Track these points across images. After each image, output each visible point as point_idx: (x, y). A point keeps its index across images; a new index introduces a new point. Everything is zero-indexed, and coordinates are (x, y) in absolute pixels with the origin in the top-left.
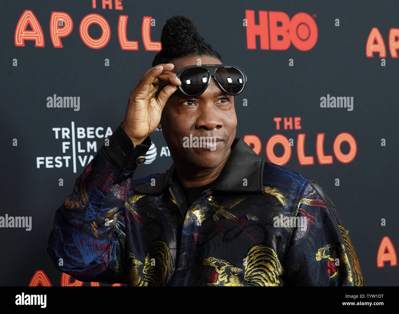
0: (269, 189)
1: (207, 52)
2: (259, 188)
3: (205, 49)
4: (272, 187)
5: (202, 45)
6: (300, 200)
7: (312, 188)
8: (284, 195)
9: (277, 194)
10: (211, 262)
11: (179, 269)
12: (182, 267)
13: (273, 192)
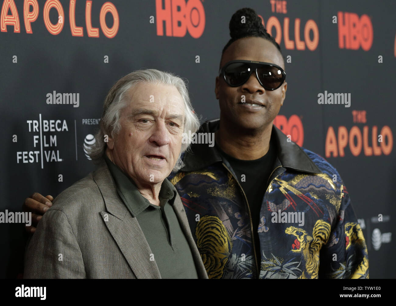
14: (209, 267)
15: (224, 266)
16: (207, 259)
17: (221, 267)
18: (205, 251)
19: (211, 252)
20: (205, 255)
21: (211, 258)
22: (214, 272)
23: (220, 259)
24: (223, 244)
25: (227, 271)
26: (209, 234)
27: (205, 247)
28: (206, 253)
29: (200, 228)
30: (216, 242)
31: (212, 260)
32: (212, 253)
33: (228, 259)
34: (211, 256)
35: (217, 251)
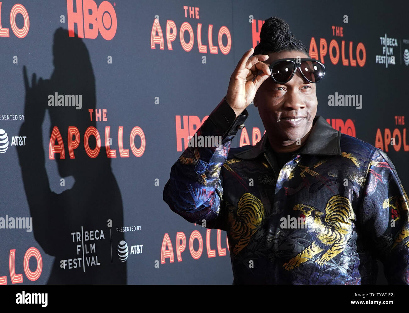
0: (345, 154)
1: (295, 48)
2: (338, 152)
3: (295, 45)
4: (348, 153)
5: (292, 42)
6: (369, 162)
7: (378, 154)
8: (357, 158)
9: (352, 158)
10: (300, 208)
11: (274, 214)
12: (276, 212)
13: (349, 156)
14: (241, 234)
15: (252, 236)
16: (241, 227)
17: (249, 236)
18: (241, 219)
19: (246, 221)
20: (240, 223)
21: (244, 226)
22: (243, 240)
23: (251, 229)
24: (258, 218)
25: (253, 241)
26: (250, 207)
27: (242, 217)
28: (241, 222)
29: (244, 200)
30: (252, 214)
31: (244, 229)
32: (246, 223)
33: (258, 230)
34: (245, 225)
35: (250, 222)
